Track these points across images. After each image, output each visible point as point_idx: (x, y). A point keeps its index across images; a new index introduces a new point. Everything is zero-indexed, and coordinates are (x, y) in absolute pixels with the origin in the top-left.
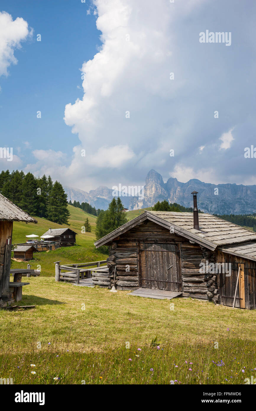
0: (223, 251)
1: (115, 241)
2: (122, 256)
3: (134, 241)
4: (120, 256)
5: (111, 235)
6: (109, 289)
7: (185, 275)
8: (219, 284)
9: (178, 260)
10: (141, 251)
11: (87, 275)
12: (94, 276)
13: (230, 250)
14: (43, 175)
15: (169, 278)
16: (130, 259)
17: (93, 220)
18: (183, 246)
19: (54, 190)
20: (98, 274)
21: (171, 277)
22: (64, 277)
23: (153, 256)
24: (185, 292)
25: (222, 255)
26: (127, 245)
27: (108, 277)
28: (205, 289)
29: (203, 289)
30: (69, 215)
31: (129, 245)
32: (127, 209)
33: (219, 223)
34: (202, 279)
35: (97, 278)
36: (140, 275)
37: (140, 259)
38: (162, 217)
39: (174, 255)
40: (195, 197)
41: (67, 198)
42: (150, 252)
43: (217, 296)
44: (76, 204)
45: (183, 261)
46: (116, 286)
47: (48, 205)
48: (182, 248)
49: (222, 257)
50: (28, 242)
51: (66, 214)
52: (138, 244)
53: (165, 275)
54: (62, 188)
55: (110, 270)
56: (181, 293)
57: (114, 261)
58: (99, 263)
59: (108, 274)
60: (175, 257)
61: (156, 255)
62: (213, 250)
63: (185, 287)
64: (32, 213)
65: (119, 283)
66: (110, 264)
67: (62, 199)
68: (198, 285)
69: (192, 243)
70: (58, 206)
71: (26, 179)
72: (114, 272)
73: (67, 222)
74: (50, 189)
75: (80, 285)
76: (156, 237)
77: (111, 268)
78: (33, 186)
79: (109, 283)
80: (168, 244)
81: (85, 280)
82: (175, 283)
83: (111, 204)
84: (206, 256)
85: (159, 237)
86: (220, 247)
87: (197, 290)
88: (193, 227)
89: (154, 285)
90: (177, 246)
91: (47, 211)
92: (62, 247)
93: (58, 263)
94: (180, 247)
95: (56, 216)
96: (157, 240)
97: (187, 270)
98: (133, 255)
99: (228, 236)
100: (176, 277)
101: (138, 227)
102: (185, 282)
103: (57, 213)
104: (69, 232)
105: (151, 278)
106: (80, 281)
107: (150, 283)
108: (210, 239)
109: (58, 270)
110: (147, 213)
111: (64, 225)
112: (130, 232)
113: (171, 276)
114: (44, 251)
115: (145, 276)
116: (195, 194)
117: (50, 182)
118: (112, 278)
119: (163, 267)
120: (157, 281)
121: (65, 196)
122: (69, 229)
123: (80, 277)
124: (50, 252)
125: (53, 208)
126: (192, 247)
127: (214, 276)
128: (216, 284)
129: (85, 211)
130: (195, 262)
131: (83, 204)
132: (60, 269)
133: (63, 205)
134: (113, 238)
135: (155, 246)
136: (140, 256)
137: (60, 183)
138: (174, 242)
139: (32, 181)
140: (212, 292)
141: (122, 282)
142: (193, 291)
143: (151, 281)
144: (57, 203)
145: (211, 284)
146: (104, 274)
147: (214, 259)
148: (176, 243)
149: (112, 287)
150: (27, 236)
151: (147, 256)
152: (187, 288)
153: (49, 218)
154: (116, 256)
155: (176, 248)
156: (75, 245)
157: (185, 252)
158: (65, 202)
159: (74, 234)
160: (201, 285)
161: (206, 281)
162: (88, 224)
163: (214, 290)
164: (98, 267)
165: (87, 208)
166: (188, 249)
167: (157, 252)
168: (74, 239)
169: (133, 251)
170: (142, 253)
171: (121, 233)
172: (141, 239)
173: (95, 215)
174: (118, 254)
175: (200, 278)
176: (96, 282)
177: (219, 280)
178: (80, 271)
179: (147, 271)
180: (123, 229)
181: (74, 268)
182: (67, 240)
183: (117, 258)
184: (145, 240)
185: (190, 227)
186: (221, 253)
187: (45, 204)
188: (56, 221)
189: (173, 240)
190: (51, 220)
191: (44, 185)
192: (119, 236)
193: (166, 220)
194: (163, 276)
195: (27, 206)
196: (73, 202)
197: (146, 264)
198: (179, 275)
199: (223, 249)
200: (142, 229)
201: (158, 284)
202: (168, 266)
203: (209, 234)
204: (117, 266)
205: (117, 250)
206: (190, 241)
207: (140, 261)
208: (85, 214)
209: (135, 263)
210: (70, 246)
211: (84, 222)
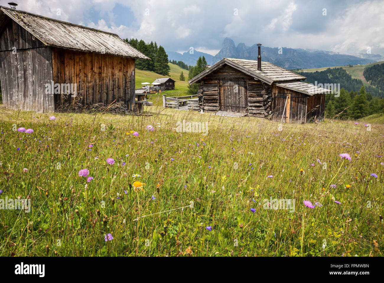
0: (277, 85)
1: (203, 79)
2: (208, 90)
3: (216, 79)
4: (206, 90)
5: (200, 76)
6: (199, 112)
7: (250, 102)
8: (273, 108)
9: (246, 92)
10: (220, 86)
11: (184, 104)
12: (189, 104)
13: (282, 85)
14: (151, 41)
15: (239, 104)
16: (213, 92)
17: (186, 73)
18: (249, 82)
19: (159, 52)
20: (192, 102)
21: (241, 104)
22: (169, 104)
23: (228, 89)
24: (250, 113)
25: (276, 88)
26: (211, 82)
27: (198, 104)
28: (263, 111)
29: (262, 111)
30: (170, 70)
31: (213, 82)
32: (209, 65)
33: (275, 68)
34: (262, 105)
35: (191, 105)
36: (220, 103)
37: (220, 92)
38: (236, 62)
39: (243, 88)
40: (259, 48)
41: (168, 58)
42: (226, 87)
43: (271, 116)
44: (174, 63)
45: (249, 93)
46: (204, 110)
47: (155, 62)
48: (249, 84)
49: (276, 90)
50: (143, 88)
51: (167, 68)
52: (218, 82)
53: (237, 102)
54: (164, 50)
55: (199, 99)
56: (247, 114)
57: (202, 93)
58: (192, 97)
59: (198, 102)
60: (244, 90)
61: (231, 89)
62: (270, 84)
63: (250, 110)
64: (145, 68)
65: (206, 108)
66: (200, 95)
67: (164, 58)
68: (259, 109)
69: (256, 79)
70: (162, 63)
71: (139, 44)
72: (202, 101)
73: (169, 74)
74: (156, 51)
75: (180, 110)
76: (231, 76)
77: (200, 98)
78: (145, 49)
79: (198, 108)
80: (240, 81)
81: (183, 107)
82: (243, 107)
83: (198, 61)
84: (265, 89)
85: (233, 76)
86: (275, 82)
87: (258, 112)
88: (257, 69)
89: (229, 109)
90: (245, 82)
91: (154, 66)
92: (166, 91)
93: (165, 96)
94: (247, 83)
95: (160, 70)
96: (232, 79)
97: (252, 98)
98: (215, 89)
99: (281, 76)
100: (244, 103)
101: (219, 69)
102: (250, 106)
103: (161, 68)
104: (170, 81)
105: (227, 105)
106: (179, 108)
107: (226, 108)
108: (268, 77)
109: (165, 100)
110: (225, 59)
111: (166, 76)
112: (213, 73)
113: (241, 102)
114: (154, 93)
115: (223, 103)
116: (259, 46)
117: (156, 47)
118: (201, 105)
119: (235, 97)
120: (231, 106)
121: (166, 56)
122: (170, 79)
123: (180, 105)
124: (158, 94)
125: (158, 65)
126: (256, 83)
127: (270, 102)
128: (271, 107)
129: (181, 67)
130: (257, 93)
131: (179, 62)
132: (166, 100)
133: (165, 62)
134: (202, 77)
135: (230, 83)
136: (220, 90)
137: (163, 47)
138: (244, 80)
139: (143, 46)
140: (268, 113)
141: (208, 107)
142: (255, 112)
143: (227, 106)
144: (161, 61)
145: (268, 108)
146: (195, 102)
147: (271, 91)
148: (245, 80)
149: (201, 111)
150: (142, 84)
151: (224, 90)
152: (251, 110)
153: (156, 71)
154: (203, 90)
155: (245, 84)
156: (175, 89)
157: (251, 86)
158: (167, 61)
159: (173, 82)
160: (260, 108)
161: (264, 105)
162: (182, 75)
163: (269, 112)
164: (191, 99)
165: (182, 65)
166: (253, 84)
167: (231, 87)
168: (173, 85)
169: (215, 86)
170: (221, 88)
171: (207, 74)
172: (221, 78)
173: (187, 69)
174: (205, 89)
175: (260, 104)
176: (190, 108)
177: (273, 105)
178: (180, 101)
179: (224, 100)
180: (209, 71)
181: (175, 99)
182: (169, 86)
183: (204, 91)
184: (223, 79)
185: (255, 69)
186: (275, 87)
187: (153, 62)
188: (160, 74)
189: (243, 78)
190: (157, 73)
191: (152, 48)
192: (206, 76)
193: (238, 64)
194: (235, 103)
195: (141, 64)
196: (172, 61)
197: (224, 95)
198: (246, 102)
199: (277, 84)
200: (221, 71)
201: (232, 108)
202: (239, 96)
203: (268, 74)
204: (205, 97)
205: (204, 86)
206: (255, 79)
207: (220, 93)
208: (180, 69)
209: (216, 95)
210: (171, 90)
211: (180, 74)
